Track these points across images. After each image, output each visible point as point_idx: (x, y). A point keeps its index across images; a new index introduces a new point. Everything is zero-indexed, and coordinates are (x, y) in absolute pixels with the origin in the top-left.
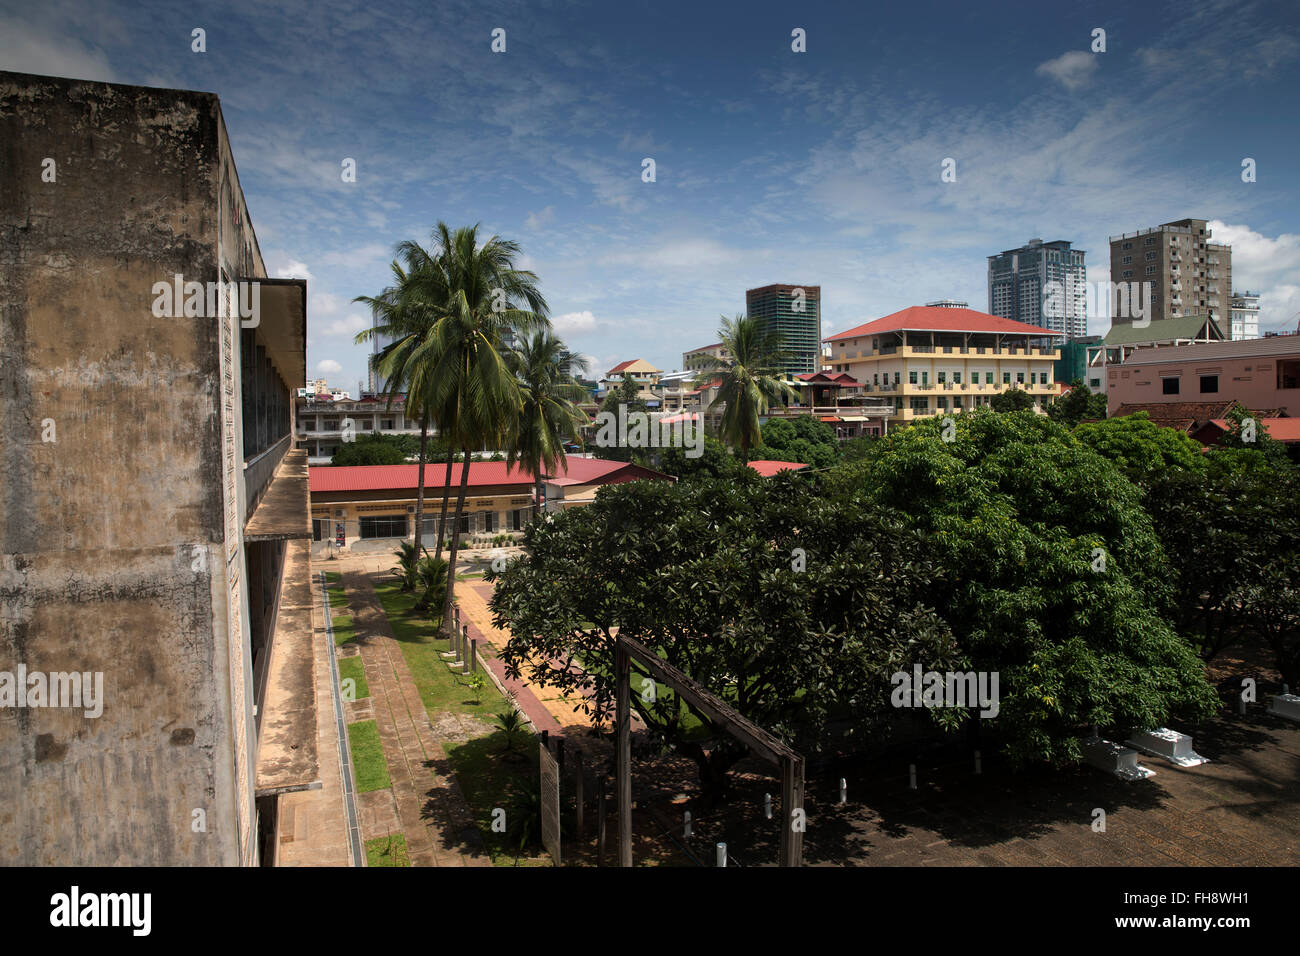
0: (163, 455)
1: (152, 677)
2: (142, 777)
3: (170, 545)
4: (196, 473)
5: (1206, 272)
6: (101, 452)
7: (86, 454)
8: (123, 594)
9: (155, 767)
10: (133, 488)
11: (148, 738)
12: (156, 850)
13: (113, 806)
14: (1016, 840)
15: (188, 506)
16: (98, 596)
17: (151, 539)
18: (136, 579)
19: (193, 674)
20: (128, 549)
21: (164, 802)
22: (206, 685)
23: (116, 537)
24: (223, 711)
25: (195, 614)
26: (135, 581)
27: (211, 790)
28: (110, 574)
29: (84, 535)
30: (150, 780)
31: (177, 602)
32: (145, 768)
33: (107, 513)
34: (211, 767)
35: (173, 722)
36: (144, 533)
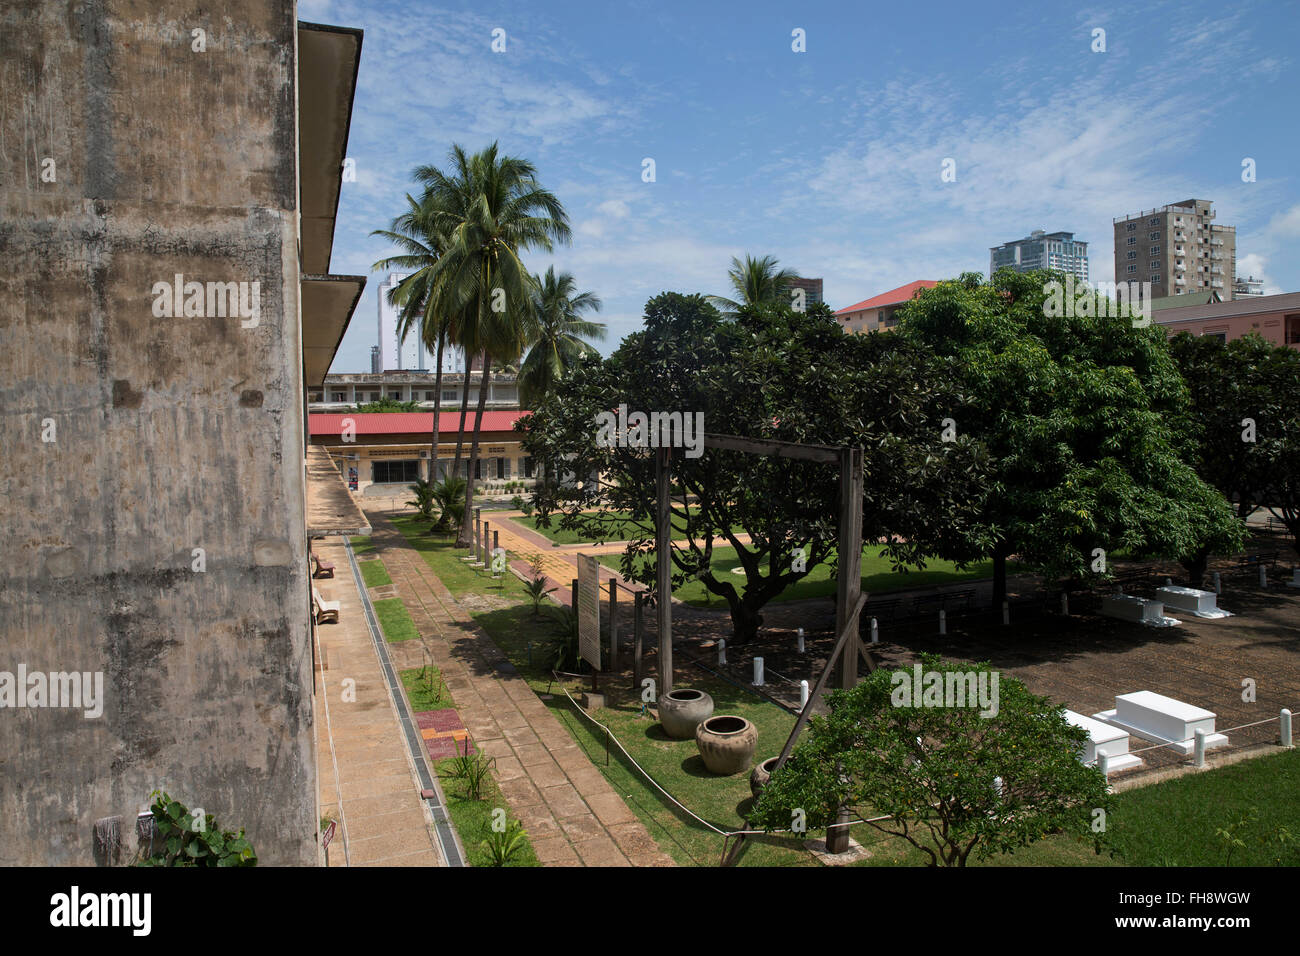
0: (238, 118)
1: (224, 335)
2: (213, 434)
3: (244, 206)
4: (270, 138)
5: (1210, 252)
6: (179, 109)
7: (164, 109)
8: (198, 250)
9: (224, 426)
10: (209, 147)
11: (218, 395)
12: (225, 510)
13: (185, 460)
14: (1049, 663)
15: (262, 171)
16: (173, 249)
17: (225, 199)
18: (211, 236)
19: (262, 337)
20: (203, 206)
21: (233, 463)
22: (275, 349)
23: (191, 194)
24: (290, 376)
25: (266, 277)
26: (209, 238)
27: (278, 456)
28: (184, 229)
29: (161, 188)
30: (221, 438)
31: (249, 263)
32: (216, 426)
33: (183, 168)
34: (279, 433)
35: (243, 383)
36: (218, 192)
